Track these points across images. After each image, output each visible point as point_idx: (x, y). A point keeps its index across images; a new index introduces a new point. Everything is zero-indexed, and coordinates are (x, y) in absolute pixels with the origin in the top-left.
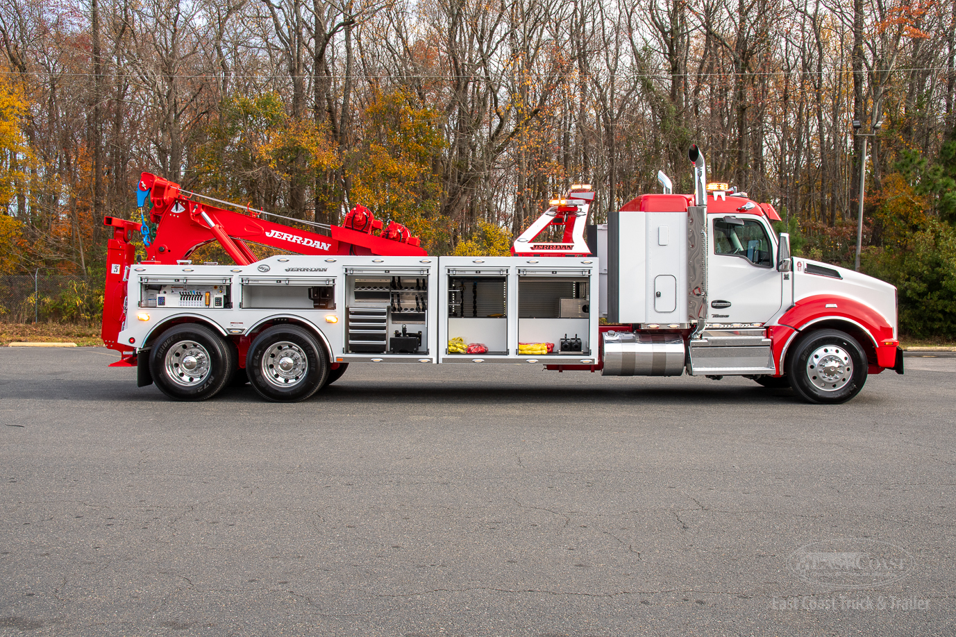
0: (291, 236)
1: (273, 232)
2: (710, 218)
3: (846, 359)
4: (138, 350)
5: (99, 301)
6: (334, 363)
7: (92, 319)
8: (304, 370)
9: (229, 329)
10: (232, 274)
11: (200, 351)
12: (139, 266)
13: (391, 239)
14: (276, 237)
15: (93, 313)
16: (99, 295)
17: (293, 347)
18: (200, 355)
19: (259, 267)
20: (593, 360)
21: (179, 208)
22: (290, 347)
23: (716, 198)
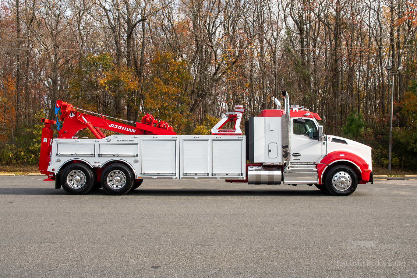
0: (119, 126)
1: (112, 125)
2: (292, 119)
3: (348, 177)
4: (56, 174)
5: (21, 154)
6: (137, 179)
7: (17, 163)
8: (124, 182)
9: (94, 165)
10: (95, 142)
11: (81, 174)
12: (57, 139)
13: (161, 128)
14: (113, 127)
15: (17, 160)
16: (21, 151)
17: (120, 172)
18: (81, 176)
19: (106, 140)
20: (244, 178)
21: (72, 115)
22: (119, 172)
23: (294, 111)
